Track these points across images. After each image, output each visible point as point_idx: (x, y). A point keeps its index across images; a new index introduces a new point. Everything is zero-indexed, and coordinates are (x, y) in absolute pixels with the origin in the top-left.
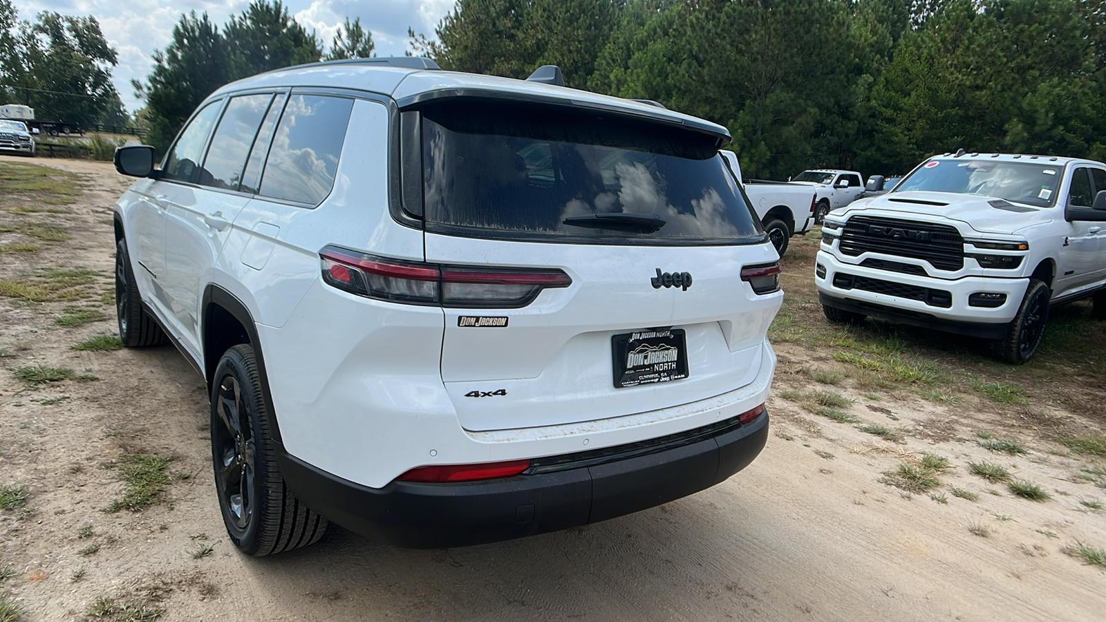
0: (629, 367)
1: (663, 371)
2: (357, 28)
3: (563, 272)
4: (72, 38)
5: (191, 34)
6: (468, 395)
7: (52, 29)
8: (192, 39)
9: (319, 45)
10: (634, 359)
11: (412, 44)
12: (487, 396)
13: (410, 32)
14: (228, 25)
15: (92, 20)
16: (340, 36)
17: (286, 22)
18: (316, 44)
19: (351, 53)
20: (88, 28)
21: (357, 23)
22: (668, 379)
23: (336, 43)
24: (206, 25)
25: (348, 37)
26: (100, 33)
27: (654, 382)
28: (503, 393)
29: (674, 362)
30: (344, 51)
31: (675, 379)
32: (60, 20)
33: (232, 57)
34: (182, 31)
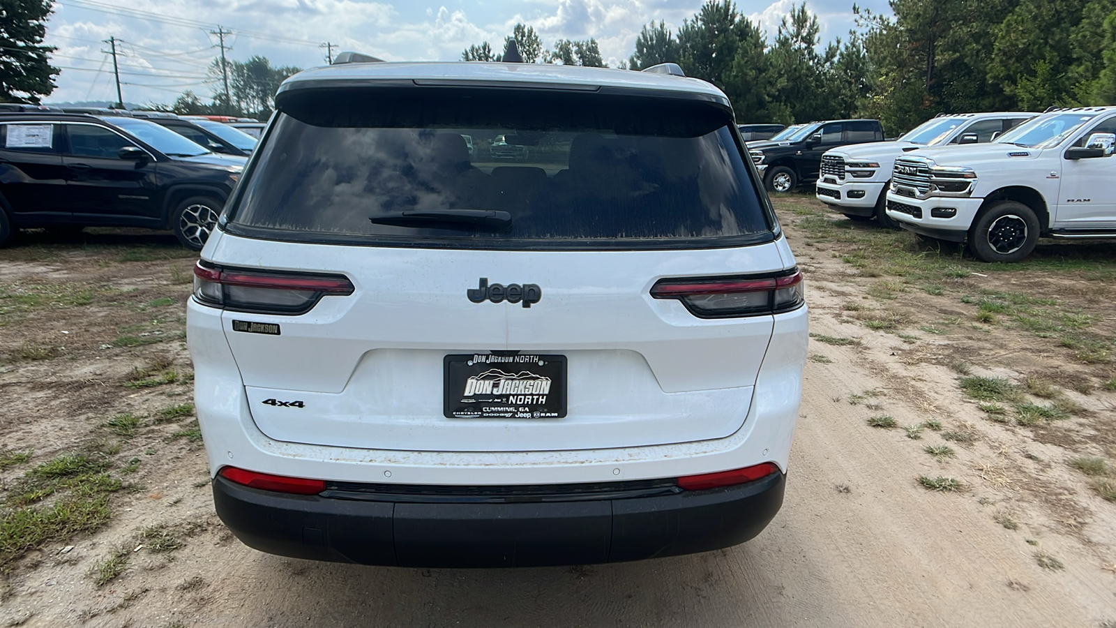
0: (466, 394)
1: (524, 406)
2: (802, 13)
3: (346, 278)
4: (577, 59)
5: (650, 43)
6: (265, 402)
7: (564, 54)
8: (651, 48)
9: (762, 36)
10: (475, 387)
11: (856, 21)
12: (283, 406)
13: (854, 8)
14: (682, 30)
15: (593, 42)
16: (784, 24)
17: (734, 18)
18: (760, 35)
19: (795, 39)
20: (589, 49)
21: (803, 7)
22: (528, 415)
23: (780, 32)
24: (663, 33)
25: (793, 24)
26: (597, 53)
27: (504, 417)
28: (301, 405)
29: (543, 395)
30: (788, 39)
31: (541, 417)
32: (571, 45)
33: (682, 59)
34: (643, 41)
